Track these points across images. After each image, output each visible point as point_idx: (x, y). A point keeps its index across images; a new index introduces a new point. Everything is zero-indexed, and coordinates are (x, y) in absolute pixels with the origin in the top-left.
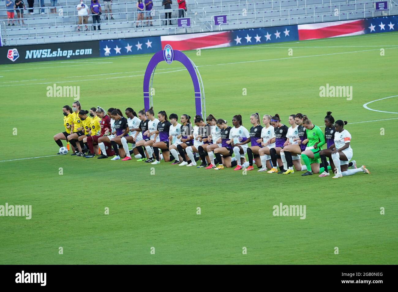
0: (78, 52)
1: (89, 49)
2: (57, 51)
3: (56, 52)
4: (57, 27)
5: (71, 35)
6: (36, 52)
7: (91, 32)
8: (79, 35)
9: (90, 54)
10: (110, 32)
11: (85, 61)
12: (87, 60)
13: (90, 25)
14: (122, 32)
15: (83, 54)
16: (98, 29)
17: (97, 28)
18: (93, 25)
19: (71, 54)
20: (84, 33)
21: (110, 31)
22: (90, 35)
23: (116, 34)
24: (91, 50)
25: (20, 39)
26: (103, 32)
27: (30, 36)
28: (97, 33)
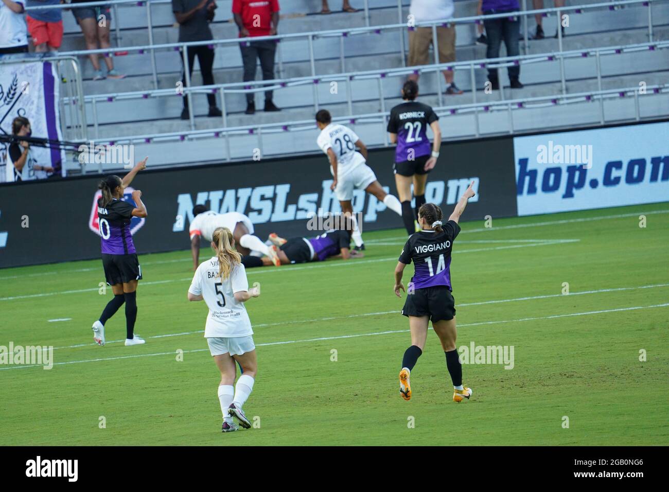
1: (468, 177)
2: (320, 191)
3: (314, 197)
4: (316, 81)
6: (221, 201)
7: (475, 100)
9: (475, 204)
10: (565, 95)
13: (473, 65)
14: (622, 94)
15: (438, 200)
16: (508, 83)
17: (504, 79)
18: (483, 65)
19: (382, 206)
20: (444, 103)
21: (567, 90)
22: (473, 112)
23: (597, 103)
24: (475, 182)
25: (148, 140)
26: (534, 95)
27: (193, 128)
28: (506, 105)
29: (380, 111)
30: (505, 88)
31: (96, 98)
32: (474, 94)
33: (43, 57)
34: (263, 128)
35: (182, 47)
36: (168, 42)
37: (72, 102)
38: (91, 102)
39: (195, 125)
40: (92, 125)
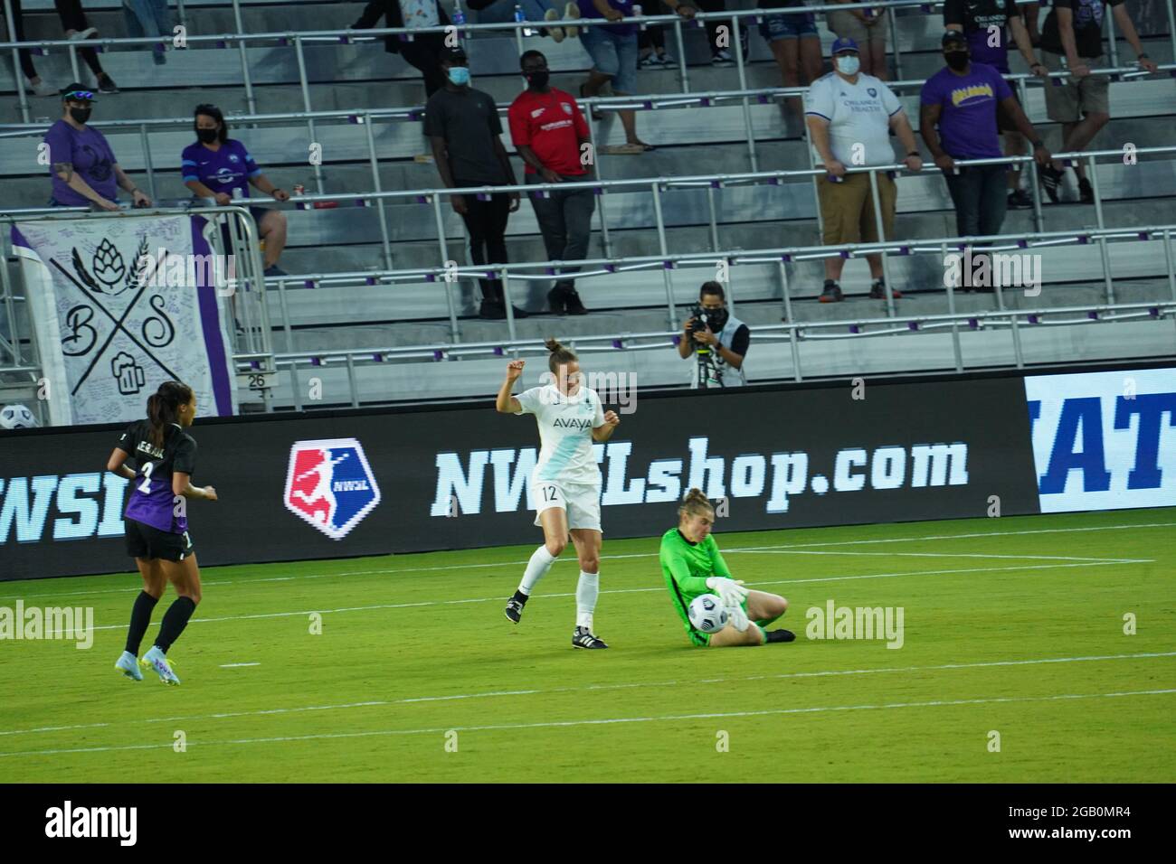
0: (854, 470)
1: (948, 442)
4: (669, 264)
5: (792, 325)
6: (513, 467)
8: (855, 329)
9: (958, 488)
10: (1111, 305)
11: (918, 548)
12: (934, 535)
13: (945, 246)
15: (895, 481)
18: (964, 247)
19: (798, 486)
21: (1116, 296)
24: (959, 451)
25: (378, 358)
26: (1056, 303)
27: (456, 337)
28: (1009, 317)
29: (784, 320)
31: (286, 281)
32: (951, 296)
33: (190, 207)
34: (578, 343)
35: (431, 196)
36: (406, 189)
37: (243, 286)
38: (276, 288)
39: (460, 334)
40: (281, 328)
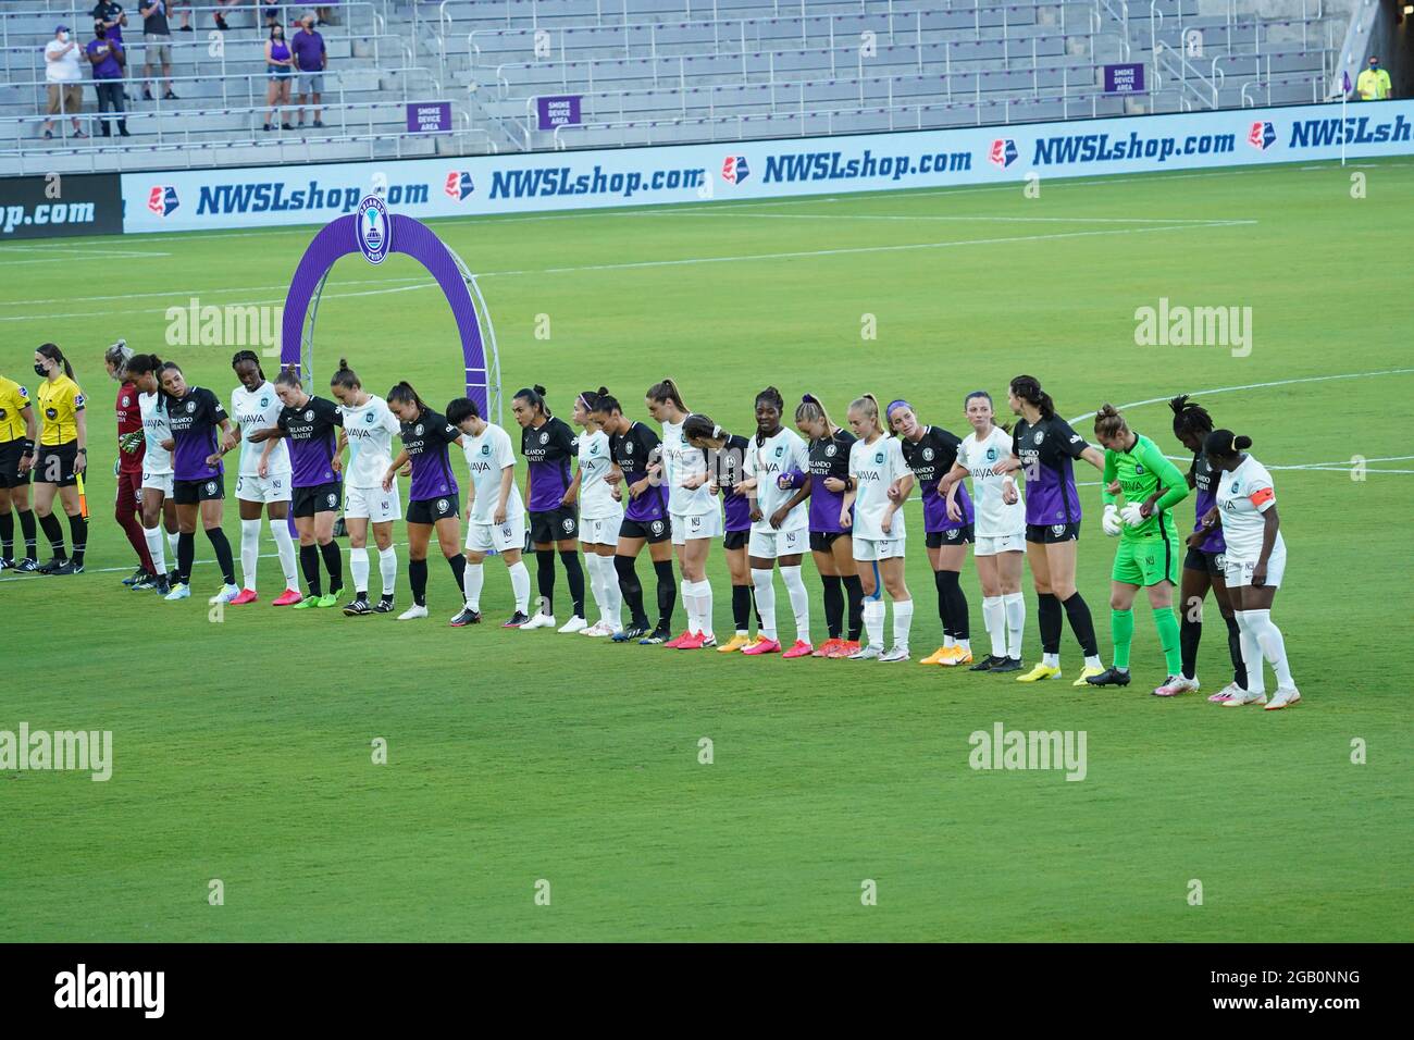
0: (43, 214)
1: (86, 202)
5: (20, 150)
7: (93, 144)
8: (49, 152)
9: (90, 223)
10: (161, 144)
12: (77, 242)
13: (91, 117)
14: (204, 146)
15: (62, 219)
16: (118, 132)
17: (114, 129)
18: (99, 117)
19: (18, 221)
20: (68, 144)
21: (163, 141)
22: (89, 153)
23: (184, 152)
24: (91, 206)
26: (137, 143)
28: (116, 148)
29: (17, 148)
30: (115, 136)
32: (91, 139)
